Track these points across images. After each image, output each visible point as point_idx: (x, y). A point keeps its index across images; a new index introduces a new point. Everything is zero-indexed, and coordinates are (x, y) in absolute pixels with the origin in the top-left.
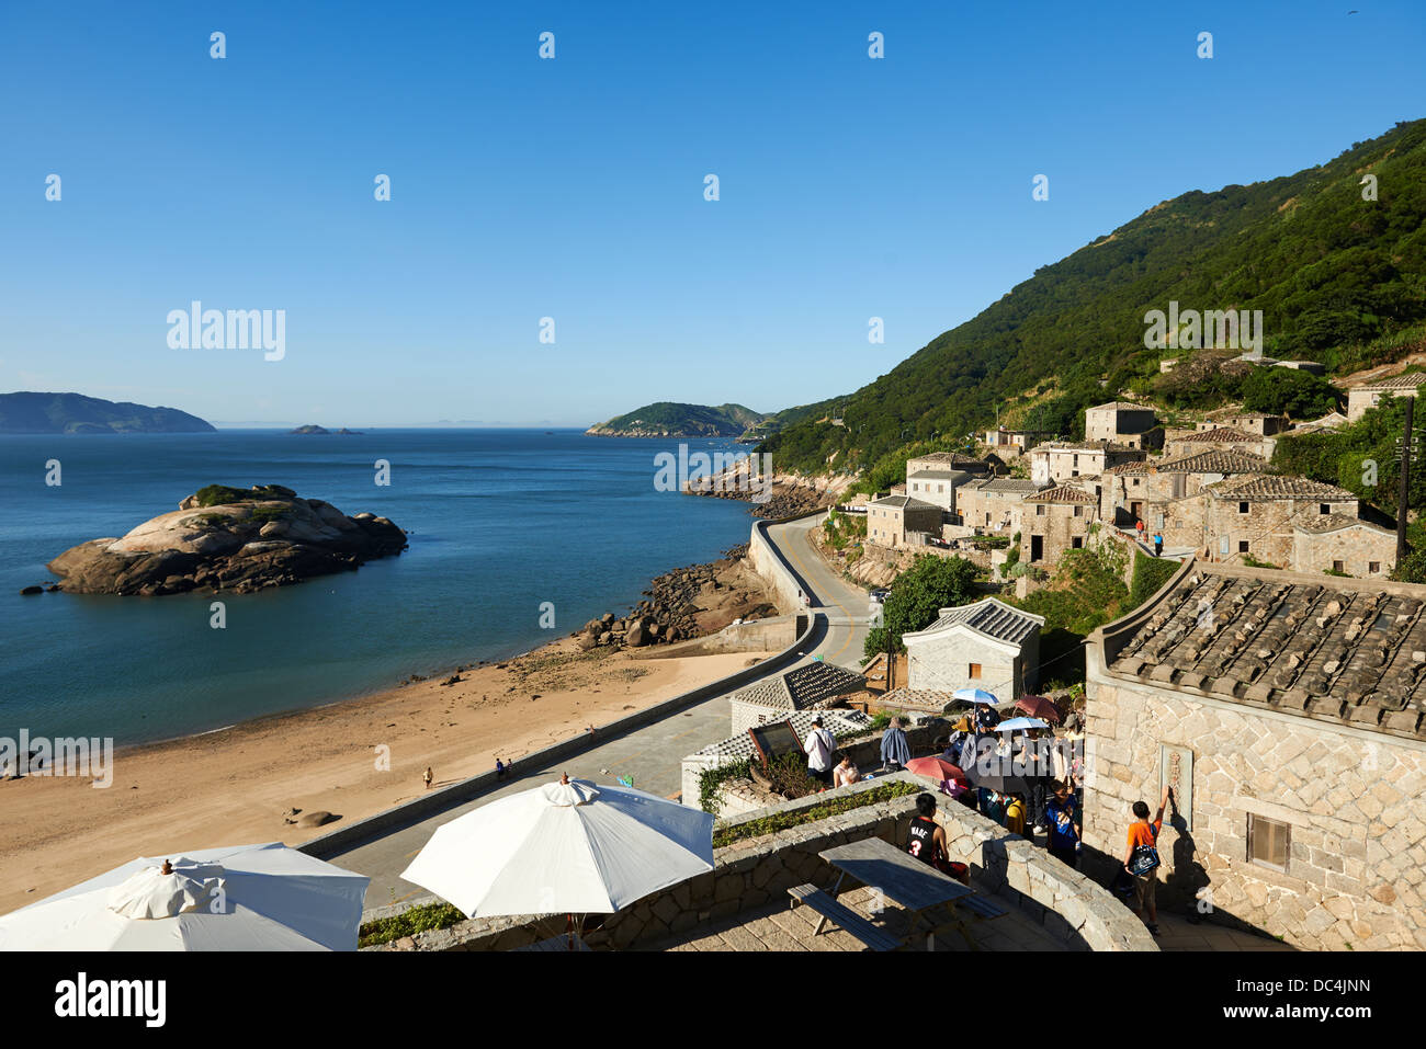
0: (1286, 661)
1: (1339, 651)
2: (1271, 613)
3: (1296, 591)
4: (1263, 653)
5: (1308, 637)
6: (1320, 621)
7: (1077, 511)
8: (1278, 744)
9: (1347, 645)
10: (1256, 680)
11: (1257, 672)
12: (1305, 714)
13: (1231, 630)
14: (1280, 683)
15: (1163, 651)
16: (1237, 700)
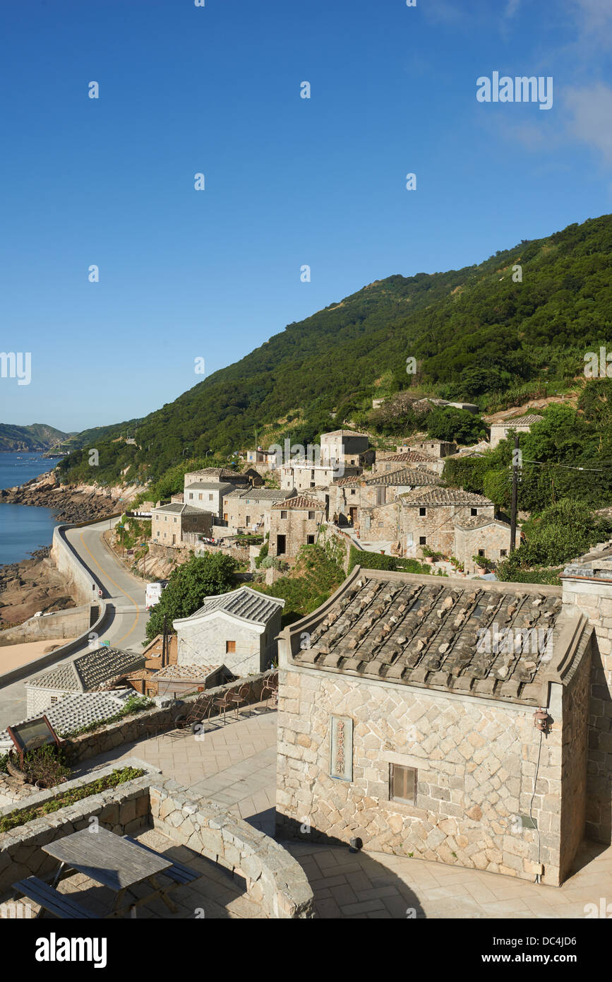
0: (415, 645)
1: (449, 635)
2: (409, 607)
3: (426, 590)
4: (401, 640)
5: (431, 625)
6: (440, 612)
7: (311, 515)
8: (409, 709)
9: (455, 630)
10: (395, 661)
11: (395, 655)
12: (425, 686)
13: (382, 622)
14: (410, 663)
15: (333, 642)
16: (381, 678)
